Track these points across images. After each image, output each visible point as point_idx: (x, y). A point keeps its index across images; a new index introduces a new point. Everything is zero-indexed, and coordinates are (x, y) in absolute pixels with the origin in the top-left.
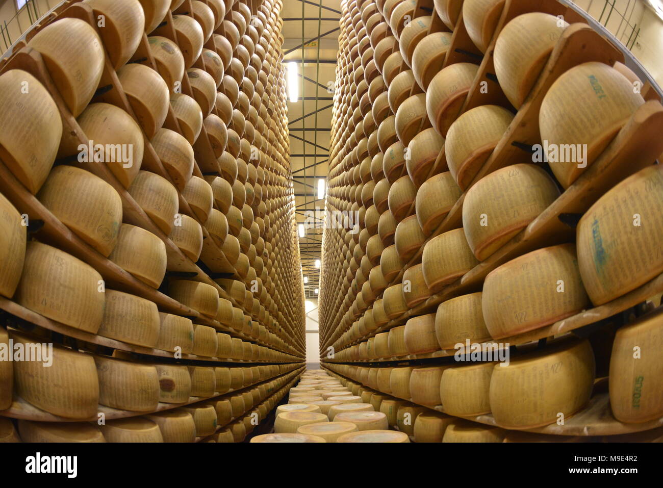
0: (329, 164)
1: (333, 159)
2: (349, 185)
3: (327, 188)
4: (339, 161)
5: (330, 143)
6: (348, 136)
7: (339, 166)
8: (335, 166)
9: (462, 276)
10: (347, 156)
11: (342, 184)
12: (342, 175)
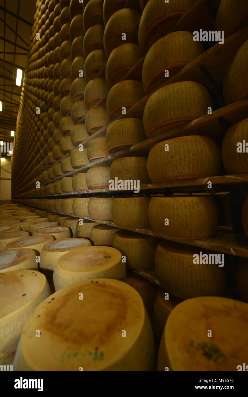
0: (29, 58)
1: (33, 53)
2: (48, 78)
3: (24, 78)
4: (40, 57)
5: (31, 39)
6: (51, 34)
7: (39, 61)
8: (35, 60)
9: (131, 146)
10: (48, 54)
11: (40, 76)
12: (41, 69)
